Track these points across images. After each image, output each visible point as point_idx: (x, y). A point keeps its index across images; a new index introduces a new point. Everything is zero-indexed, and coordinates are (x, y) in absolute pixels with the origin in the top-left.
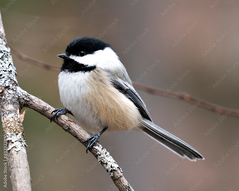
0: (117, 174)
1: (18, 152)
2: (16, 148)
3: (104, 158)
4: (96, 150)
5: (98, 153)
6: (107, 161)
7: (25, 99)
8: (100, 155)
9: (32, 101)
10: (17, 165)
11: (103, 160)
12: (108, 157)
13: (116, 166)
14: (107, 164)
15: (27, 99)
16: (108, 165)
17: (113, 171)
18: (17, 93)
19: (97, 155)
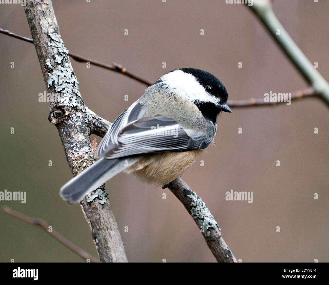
0: (215, 234)
1: (104, 206)
2: (100, 199)
3: (201, 211)
4: (190, 200)
5: (192, 204)
6: (204, 216)
7: (96, 124)
8: (195, 207)
9: (105, 128)
10: (107, 225)
11: (198, 213)
12: (205, 209)
13: (214, 222)
14: (203, 219)
15: (98, 125)
16: (205, 221)
17: (210, 229)
18: (86, 116)
19: (191, 207)
